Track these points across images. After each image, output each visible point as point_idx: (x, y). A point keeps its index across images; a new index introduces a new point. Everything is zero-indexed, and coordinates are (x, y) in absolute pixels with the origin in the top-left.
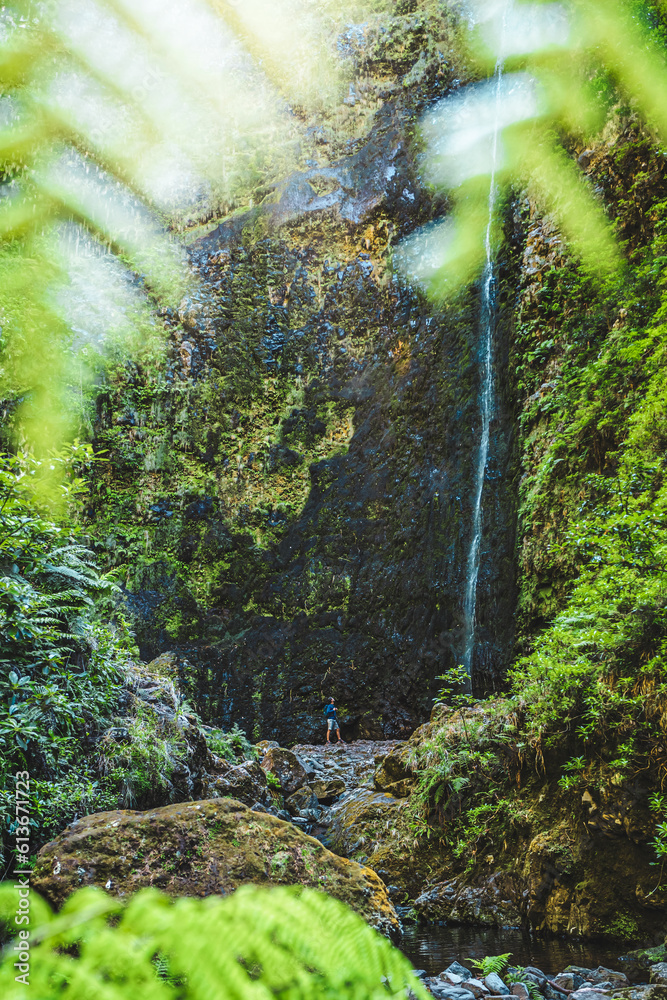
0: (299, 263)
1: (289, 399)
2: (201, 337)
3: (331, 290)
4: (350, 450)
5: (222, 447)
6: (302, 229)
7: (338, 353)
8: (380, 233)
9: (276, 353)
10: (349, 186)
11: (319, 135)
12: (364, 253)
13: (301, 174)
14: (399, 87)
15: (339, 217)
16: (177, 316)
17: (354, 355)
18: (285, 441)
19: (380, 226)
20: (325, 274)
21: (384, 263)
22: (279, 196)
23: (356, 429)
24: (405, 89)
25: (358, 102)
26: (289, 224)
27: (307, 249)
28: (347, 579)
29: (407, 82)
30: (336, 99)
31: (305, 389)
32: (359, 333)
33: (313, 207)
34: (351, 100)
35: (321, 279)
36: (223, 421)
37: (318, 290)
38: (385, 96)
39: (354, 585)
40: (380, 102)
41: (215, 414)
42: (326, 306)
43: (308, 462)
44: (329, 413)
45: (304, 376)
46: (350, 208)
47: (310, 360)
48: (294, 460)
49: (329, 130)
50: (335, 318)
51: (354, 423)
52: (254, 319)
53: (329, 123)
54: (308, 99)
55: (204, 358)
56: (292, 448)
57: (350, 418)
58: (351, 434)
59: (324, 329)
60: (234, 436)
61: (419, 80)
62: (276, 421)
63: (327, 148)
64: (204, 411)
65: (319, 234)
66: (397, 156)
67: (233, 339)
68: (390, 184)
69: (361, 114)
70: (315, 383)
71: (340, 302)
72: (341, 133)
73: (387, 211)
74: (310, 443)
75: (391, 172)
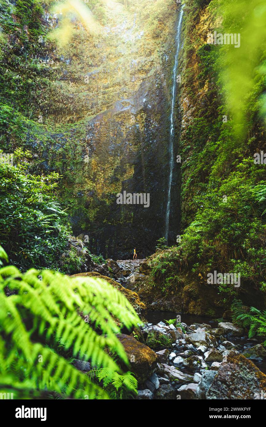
0: (119, 125)
1: (116, 163)
2: (92, 146)
3: (128, 133)
4: (133, 177)
5: (97, 176)
6: (120, 116)
7: (130, 150)
8: (142, 117)
9: (112, 150)
10: (133, 104)
11: (125, 90)
12: (137, 122)
13: (119, 101)
14: (146, 77)
15: (130, 113)
16: (85, 140)
17: (134, 151)
18: (115, 175)
19: (141, 115)
20: (126, 128)
21: (143, 125)
22: (114, 107)
23: (135, 171)
24: (148, 77)
25: (135, 81)
26: (116, 115)
27: (121, 122)
28: (132, 213)
29: (149, 75)
30: (129, 80)
31: (121, 160)
32: (136, 145)
33: (123, 110)
34: (133, 80)
35: (125, 130)
36: (97, 169)
37: (124, 133)
38: (143, 79)
39: (134, 215)
40: (142, 81)
41: (95, 167)
42: (126, 137)
43: (121, 180)
44: (127, 167)
45: (120, 156)
46: (133, 110)
47: (122, 152)
48: (117, 180)
49: (128, 89)
50: (129, 140)
51: (134, 170)
52: (106, 141)
53: (127, 87)
54: (122, 81)
55: (92, 152)
56: (117, 177)
57: (133, 168)
58: (133, 173)
59: (126, 143)
60: (101, 174)
61: (152, 74)
62: (112, 169)
63: (127, 94)
64: (92, 167)
65: (124, 117)
66: (146, 96)
67: (101, 146)
68: (144, 103)
69: (136, 84)
70: (123, 158)
71: (130, 136)
72: (130, 90)
73: (143, 111)
74: (122, 175)
75: (144, 100)
